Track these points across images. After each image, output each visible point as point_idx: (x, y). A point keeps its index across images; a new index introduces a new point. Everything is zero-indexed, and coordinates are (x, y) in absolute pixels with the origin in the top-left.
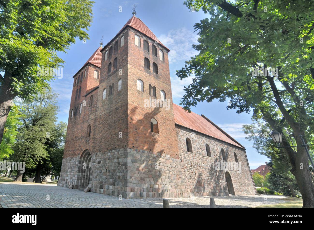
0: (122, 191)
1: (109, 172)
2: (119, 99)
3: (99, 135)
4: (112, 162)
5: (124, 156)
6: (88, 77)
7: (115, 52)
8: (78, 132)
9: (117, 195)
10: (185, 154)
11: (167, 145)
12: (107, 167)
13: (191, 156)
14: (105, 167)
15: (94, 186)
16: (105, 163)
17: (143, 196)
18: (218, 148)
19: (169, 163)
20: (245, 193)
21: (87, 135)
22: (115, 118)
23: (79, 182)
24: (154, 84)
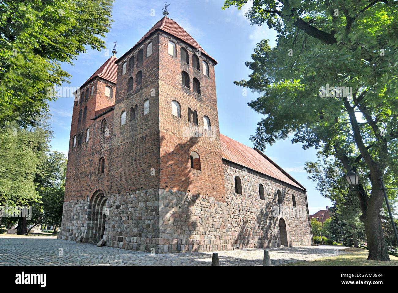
0: (152, 244)
1: (132, 219)
2: (146, 125)
3: (117, 171)
4: (137, 206)
5: (154, 199)
6: (97, 95)
7: (138, 63)
8: (85, 166)
9: (144, 249)
10: (233, 197)
11: (210, 185)
12: (129, 213)
13: (240, 198)
14: (127, 213)
15: (110, 238)
16: (127, 208)
17: (180, 250)
18: (274, 189)
19: (213, 207)
20: (300, 243)
21: (99, 171)
22: (141, 150)
23: (89, 233)
24: (194, 108)
